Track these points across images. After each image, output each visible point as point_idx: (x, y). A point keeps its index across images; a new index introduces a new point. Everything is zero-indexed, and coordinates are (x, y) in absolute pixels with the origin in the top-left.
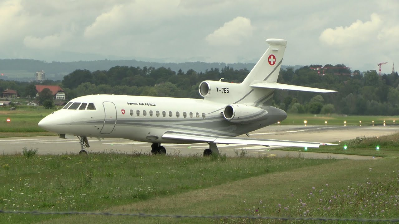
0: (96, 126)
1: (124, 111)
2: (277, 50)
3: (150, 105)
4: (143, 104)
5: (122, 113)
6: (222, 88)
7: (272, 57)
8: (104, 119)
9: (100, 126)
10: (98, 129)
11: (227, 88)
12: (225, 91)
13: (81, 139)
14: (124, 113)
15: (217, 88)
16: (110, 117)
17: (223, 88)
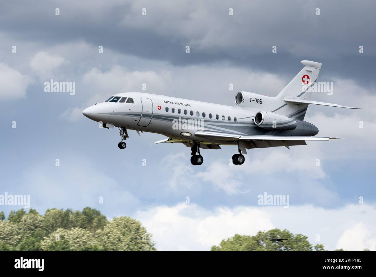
0: (133, 118)
1: (160, 107)
2: (311, 71)
3: (185, 105)
4: (178, 104)
5: (159, 109)
6: (255, 99)
7: (306, 77)
8: (141, 112)
9: (138, 118)
10: (136, 121)
11: (260, 100)
12: (258, 102)
13: (121, 130)
14: (160, 109)
15: (251, 98)
16: (147, 111)
17: (257, 99)
